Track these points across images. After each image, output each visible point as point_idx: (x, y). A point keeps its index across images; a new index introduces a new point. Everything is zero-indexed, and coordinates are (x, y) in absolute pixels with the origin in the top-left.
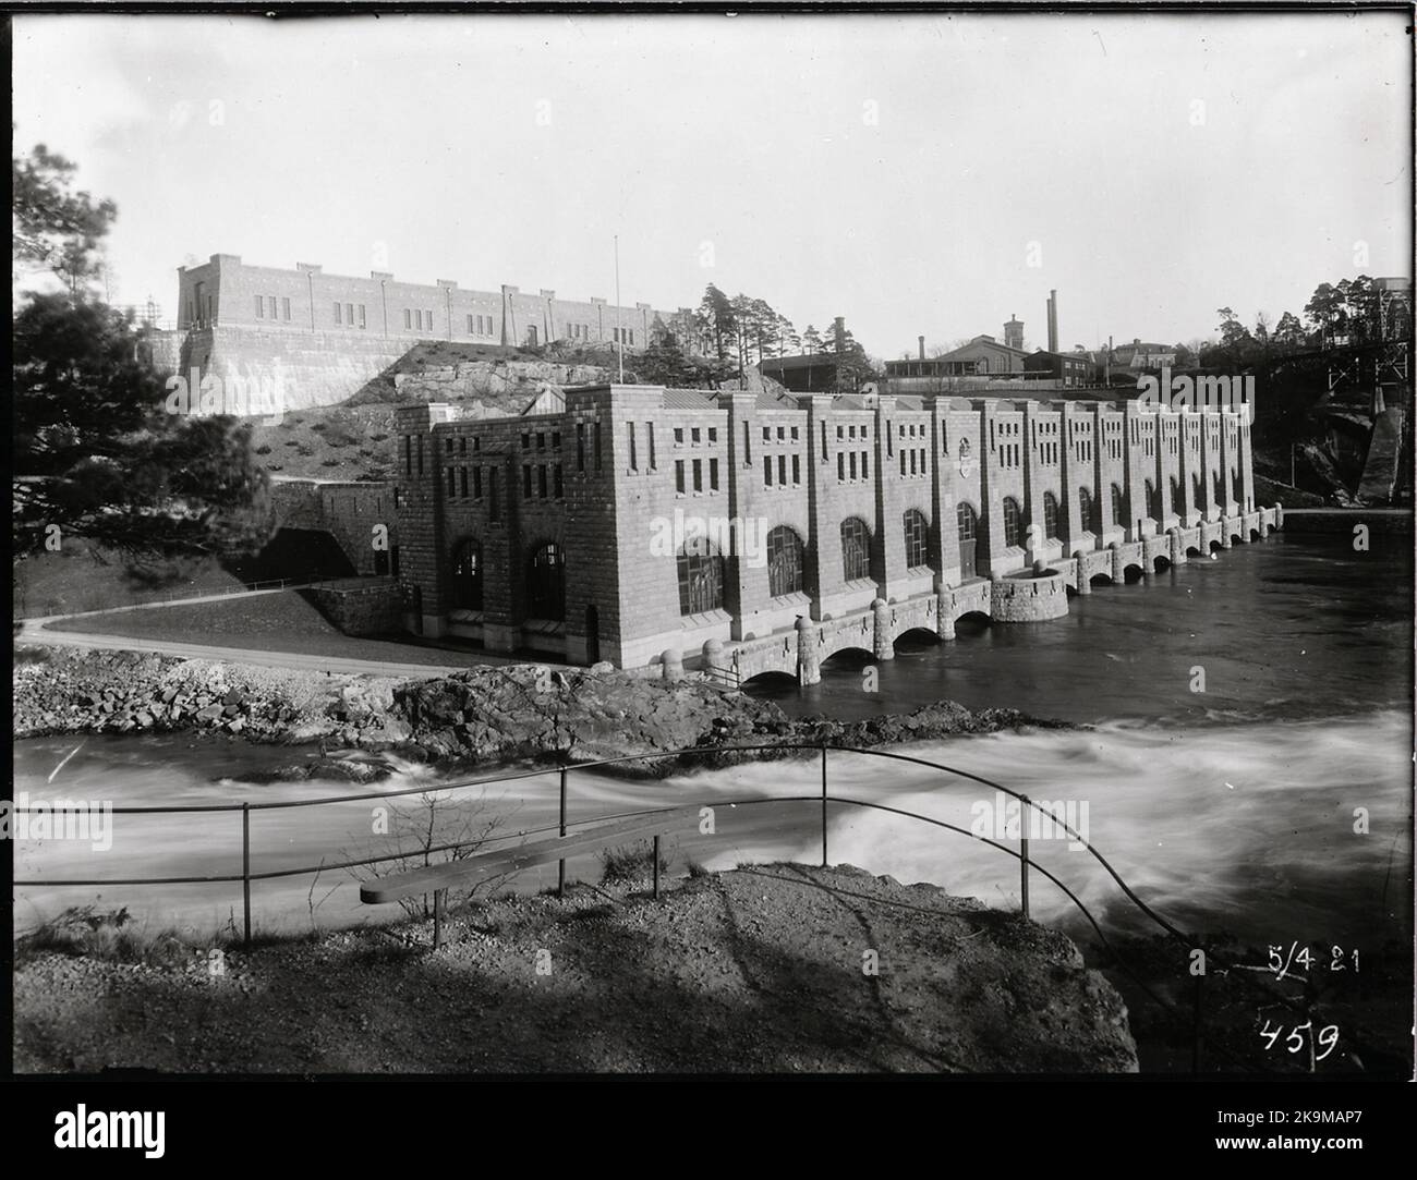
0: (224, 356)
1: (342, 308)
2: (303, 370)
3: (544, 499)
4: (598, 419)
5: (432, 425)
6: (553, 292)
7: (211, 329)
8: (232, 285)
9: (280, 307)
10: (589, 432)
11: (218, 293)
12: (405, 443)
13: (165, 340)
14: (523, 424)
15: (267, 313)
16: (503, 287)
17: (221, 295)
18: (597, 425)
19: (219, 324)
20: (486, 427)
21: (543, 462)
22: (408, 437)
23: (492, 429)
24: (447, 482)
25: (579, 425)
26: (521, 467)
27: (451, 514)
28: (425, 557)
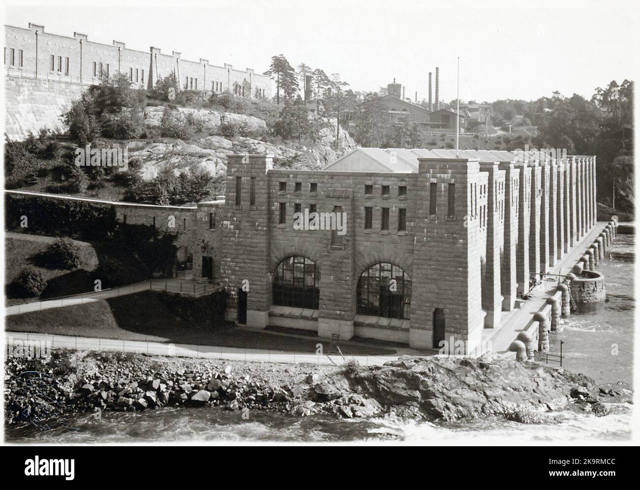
1: (55, 59)
3: (385, 232)
4: (452, 181)
5: (267, 170)
9: (16, 55)
10: (443, 189)
12: (235, 182)
14: (368, 178)
15: (8, 60)
16: (152, 48)
18: (451, 185)
20: (327, 177)
21: (386, 205)
22: (238, 178)
23: (332, 178)
24: (278, 213)
25: (432, 184)
26: (363, 208)
27: (280, 237)
28: (254, 268)
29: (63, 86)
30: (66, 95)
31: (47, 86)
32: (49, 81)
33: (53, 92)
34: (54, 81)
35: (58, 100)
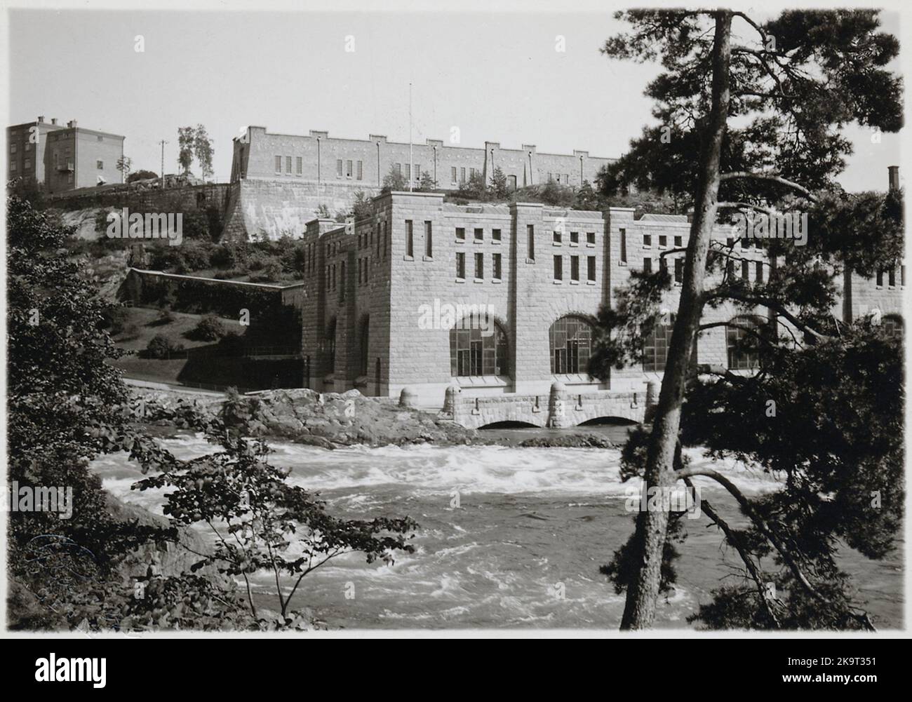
0: (246, 200)
1: (343, 163)
2: (305, 211)
3: (366, 283)
4: (386, 218)
5: (320, 234)
6: (534, 146)
7: (239, 181)
8: (259, 148)
9: (294, 163)
10: (382, 228)
11: (248, 155)
12: (308, 250)
13: (214, 190)
14: (359, 228)
15: (284, 168)
16: (486, 143)
17: (250, 156)
18: (386, 223)
19: (248, 178)
21: (366, 255)
22: (310, 245)
24: (327, 277)
25: (378, 224)
26: (357, 261)
27: (328, 301)
29: (345, 189)
30: (348, 198)
31: (323, 190)
32: (326, 185)
33: (331, 196)
34: (332, 185)
35: (335, 203)
